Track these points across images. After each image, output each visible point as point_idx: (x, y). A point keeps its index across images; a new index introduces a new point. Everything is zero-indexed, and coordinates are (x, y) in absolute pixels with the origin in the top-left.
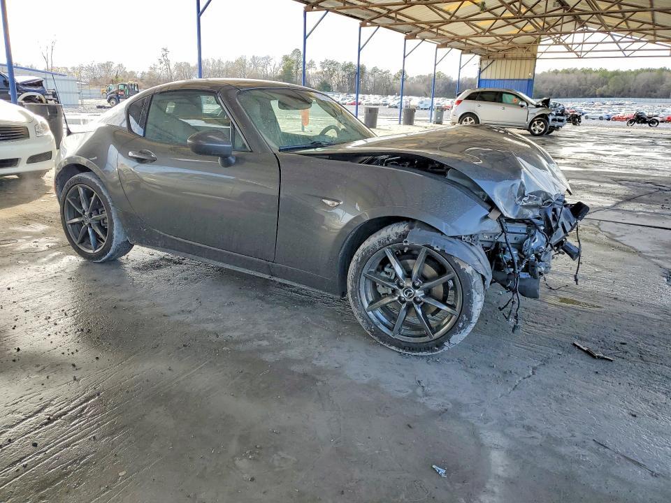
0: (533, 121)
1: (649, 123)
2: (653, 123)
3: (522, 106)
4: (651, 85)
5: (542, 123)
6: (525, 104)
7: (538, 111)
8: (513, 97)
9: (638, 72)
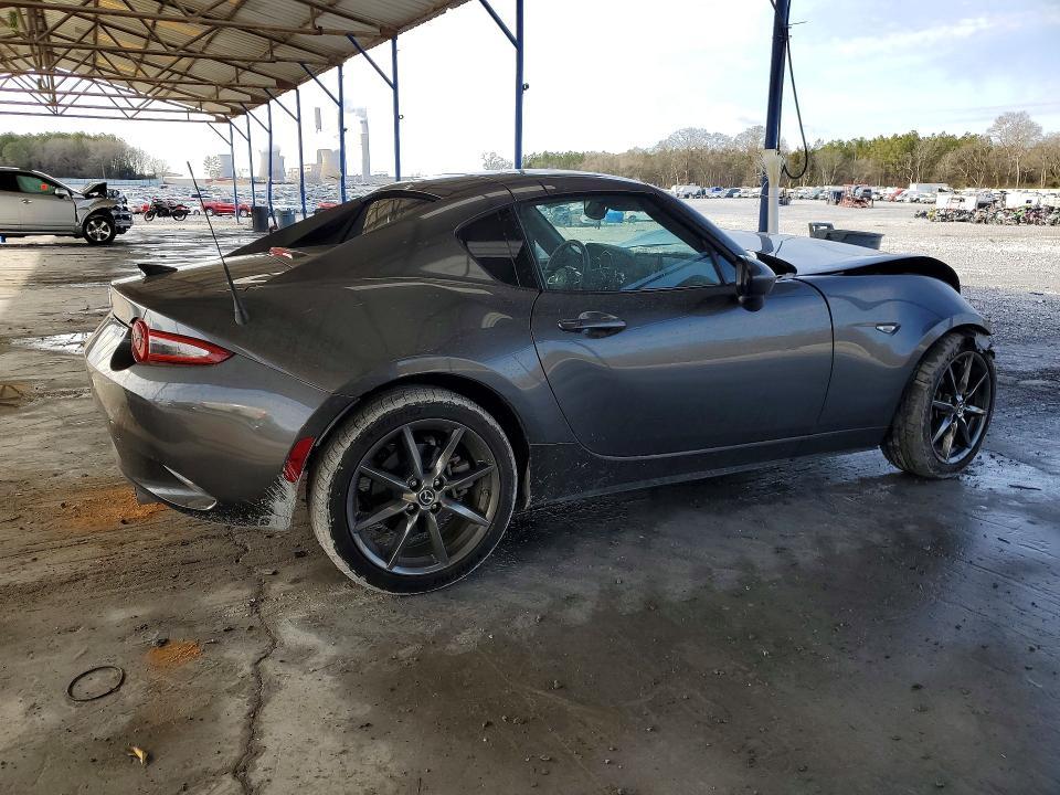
0: (87, 221)
1: (174, 215)
2: (180, 215)
3: (61, 197)
4: (70, 158)
5: (104, 224)
6: (66, 193)
7: (90, 205)
8: (39, 181)
9: (46, 138)
